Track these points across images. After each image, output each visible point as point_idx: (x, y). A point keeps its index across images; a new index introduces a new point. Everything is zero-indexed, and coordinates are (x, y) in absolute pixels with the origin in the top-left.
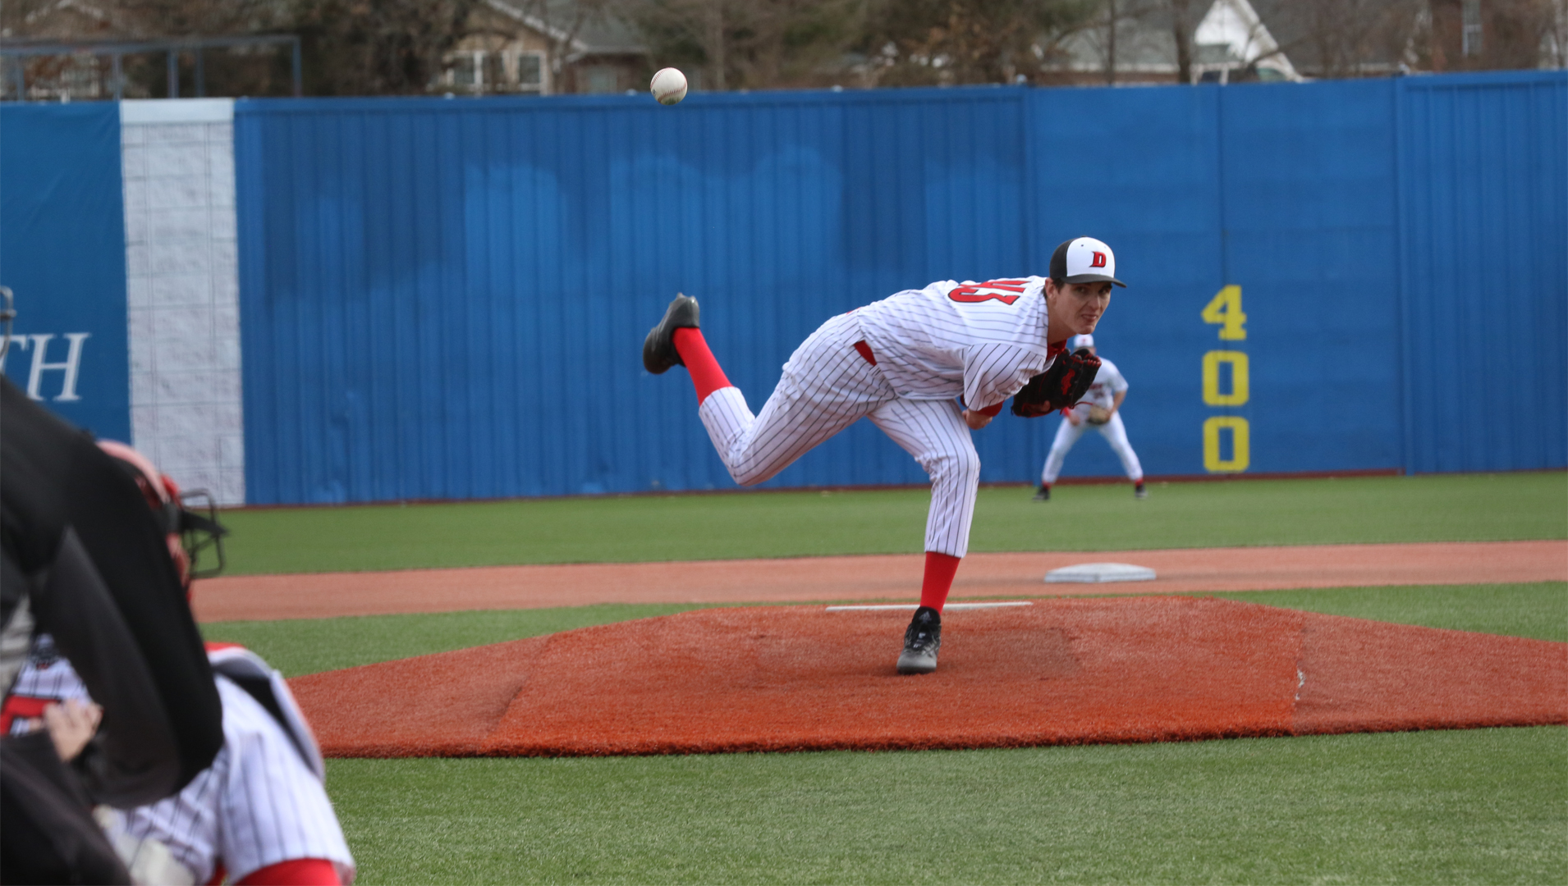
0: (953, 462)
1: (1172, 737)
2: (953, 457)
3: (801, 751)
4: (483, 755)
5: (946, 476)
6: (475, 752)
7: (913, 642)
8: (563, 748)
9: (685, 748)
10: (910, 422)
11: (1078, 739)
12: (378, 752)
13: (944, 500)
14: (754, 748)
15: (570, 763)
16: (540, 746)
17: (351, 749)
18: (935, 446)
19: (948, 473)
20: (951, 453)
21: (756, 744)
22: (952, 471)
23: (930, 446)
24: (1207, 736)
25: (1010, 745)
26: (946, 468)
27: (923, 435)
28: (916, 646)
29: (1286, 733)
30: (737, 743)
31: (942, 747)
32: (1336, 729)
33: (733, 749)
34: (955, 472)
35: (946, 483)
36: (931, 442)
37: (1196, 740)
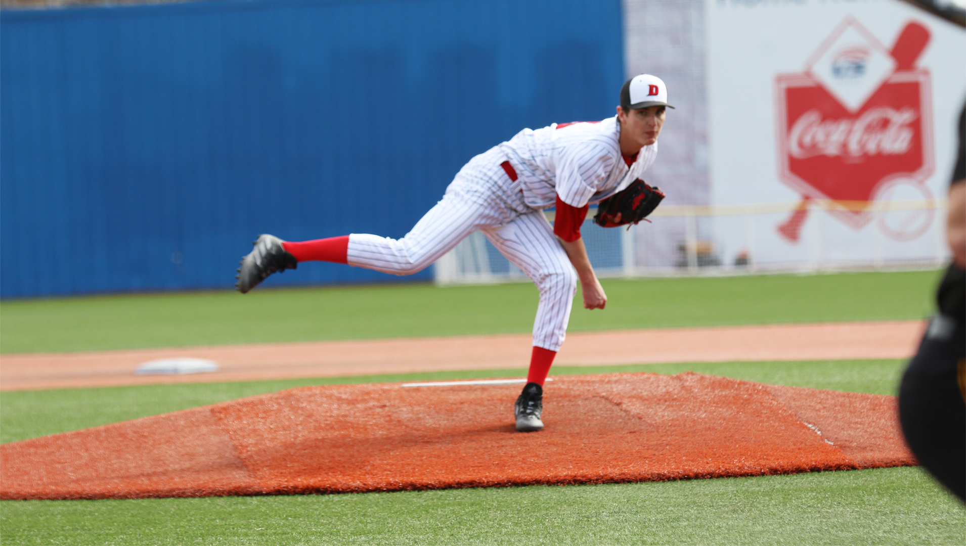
0: (560, 278)
1: (774, 472)
2: (560, 274)
3: (511, 486)
4: (268, 494)
5: (553, 287)
6: (262, 491)
7: (525, 408)
8: (330, 487)
9: (423, 485)
10: (529, 245)
11: (709, 474)
12: (184, 493)
13: (551, 305)
14: (475, 485)
15: (336, 498)
16: (313, 487)
17: (162, 491)
18: (547, 264)
19: (555, 285)
20: (559, 271)
21: (476, 482)
22: (559, 284)
23: (542, 264)
24: (799, 470)
25: (661, 479)
26: (554, 282)
27: (538, 255)
28: (528, 411)
29: (853, 468)
30: (462, 481)
31: (612, 481)
32: (886, 464)
33: (459, 486)
34: (560, 285)
35: (553, 291)
36: (543, 261)
37: (792, 473)
